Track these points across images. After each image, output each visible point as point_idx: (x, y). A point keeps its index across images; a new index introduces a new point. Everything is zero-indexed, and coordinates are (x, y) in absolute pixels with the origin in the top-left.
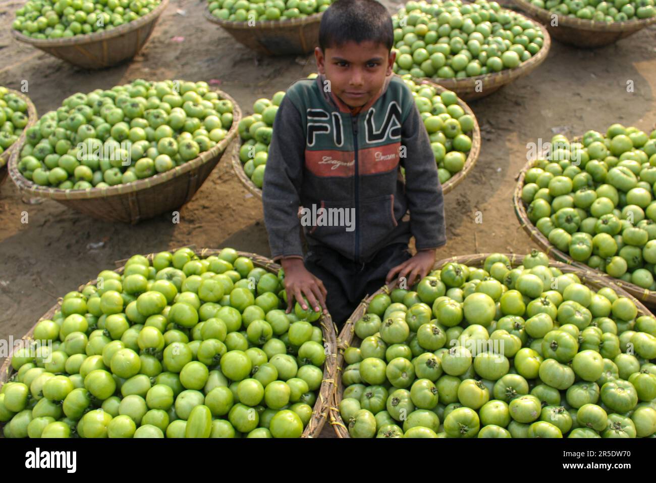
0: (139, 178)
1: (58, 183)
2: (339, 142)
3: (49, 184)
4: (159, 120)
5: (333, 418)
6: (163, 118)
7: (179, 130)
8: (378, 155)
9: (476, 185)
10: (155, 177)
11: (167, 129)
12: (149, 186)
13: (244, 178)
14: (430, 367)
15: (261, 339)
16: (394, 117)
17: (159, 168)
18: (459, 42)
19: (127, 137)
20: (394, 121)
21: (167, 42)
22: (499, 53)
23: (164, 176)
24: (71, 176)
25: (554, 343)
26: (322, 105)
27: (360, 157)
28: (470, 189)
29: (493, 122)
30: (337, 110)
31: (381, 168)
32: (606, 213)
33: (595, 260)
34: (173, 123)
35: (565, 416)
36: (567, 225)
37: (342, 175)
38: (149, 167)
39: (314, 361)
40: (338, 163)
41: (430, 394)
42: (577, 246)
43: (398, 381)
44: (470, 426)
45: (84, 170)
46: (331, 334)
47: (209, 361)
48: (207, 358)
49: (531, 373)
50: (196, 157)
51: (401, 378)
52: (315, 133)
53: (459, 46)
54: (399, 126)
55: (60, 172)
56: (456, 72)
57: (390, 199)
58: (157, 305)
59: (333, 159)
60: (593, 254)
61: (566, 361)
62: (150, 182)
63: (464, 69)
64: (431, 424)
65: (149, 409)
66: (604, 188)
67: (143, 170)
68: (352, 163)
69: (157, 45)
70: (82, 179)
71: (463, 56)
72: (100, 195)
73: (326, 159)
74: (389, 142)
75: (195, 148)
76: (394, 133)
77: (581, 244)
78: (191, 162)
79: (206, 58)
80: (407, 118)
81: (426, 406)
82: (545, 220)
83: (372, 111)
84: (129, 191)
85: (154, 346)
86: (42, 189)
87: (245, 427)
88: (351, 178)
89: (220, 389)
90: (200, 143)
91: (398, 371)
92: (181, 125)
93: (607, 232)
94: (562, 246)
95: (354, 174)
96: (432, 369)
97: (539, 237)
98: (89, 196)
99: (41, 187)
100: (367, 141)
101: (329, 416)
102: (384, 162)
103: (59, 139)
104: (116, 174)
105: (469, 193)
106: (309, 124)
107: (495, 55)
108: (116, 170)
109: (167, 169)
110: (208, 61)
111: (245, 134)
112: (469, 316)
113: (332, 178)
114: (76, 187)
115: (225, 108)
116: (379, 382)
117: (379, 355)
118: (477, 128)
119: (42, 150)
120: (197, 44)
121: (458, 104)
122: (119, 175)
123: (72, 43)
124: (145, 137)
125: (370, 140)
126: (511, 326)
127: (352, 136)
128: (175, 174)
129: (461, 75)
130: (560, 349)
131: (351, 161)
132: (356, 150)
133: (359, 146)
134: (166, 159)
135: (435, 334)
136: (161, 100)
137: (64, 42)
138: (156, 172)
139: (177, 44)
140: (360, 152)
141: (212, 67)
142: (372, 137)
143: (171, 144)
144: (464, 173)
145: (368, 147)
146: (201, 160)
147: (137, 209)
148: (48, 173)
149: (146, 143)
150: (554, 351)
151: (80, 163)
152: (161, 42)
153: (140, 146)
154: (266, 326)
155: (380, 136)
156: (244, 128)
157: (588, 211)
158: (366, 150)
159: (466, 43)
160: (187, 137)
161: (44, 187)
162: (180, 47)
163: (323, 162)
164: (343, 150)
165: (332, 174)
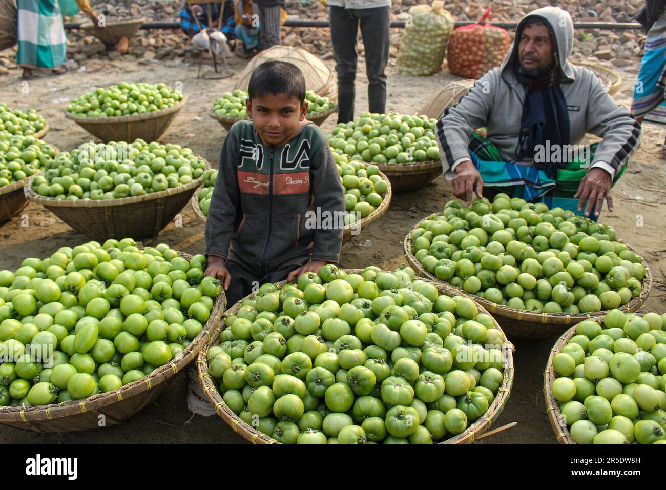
0: (116, 197)
1: (55, 194)
2: (259, 166)
3: (49, 195)
4: (142, 162)
5: (199, 359)
6: (146, 161)
7: (156, 171)
8: (288, 180)
9: (393, 246)
10: (128, 198)
11: (147, 168)
12: (122, 204)
13: (197, 209)
14: (284, 325)
15: (161, 296)
16: (304, 151)
17: (132, 192)
18: (394, 138)
19: (116, 170)
20: (304, 154)
21: (181, 136)
22: (425, 148)
23: (135, 199)
24: (66, 192)
25: (388, 313)
26: (253, 138)
27: (274, 180)
28: (387, 248)
29: (419, 205)
30: (261, 142)
31: (290, 191)
32: (471, 246)
33: (457, 280)
34: (154, 165)
35: (385, 367)
36: (438, 253)
37: (260, 193)
38: (124, 191)
39: (198, 318)
40: (258, 184)
41: (278, 343)
42: (441, 267)
43: (258, 335)
44: (302, 366)
45: (78, 188)
46: (220, 304)
47: (113, 300)
48: (112, 297)
49: (365, 336)
50: (164, 190)
51: (261, 333)
52: (244, 157)
53: (393, 140)
54: (308, 159)
55: (59, 187)
56: (388, 159)
57: (297, 218)
58: (88, 261)
59: (256, 180)
60: (455, 275)
61: (396, 327)
62: (123, 201)
63: (395, 157)
64: (273, 365)
65: (54, 323)
66: (477, 230)
67: (120, 192)
68: (268, 184)
69: (173, 137)
70: (74, 194)
71: (396, 148)
72: (83, 206)
73: (250, 179)
74: (299, 171)
75: (165, 183)
76: (304, 164)
77: (445, 266)
78: (158, 192)
79: (207, 149)
80: (314, 154)
81: (273, 352)
82: (423, 251)
83: (288, 147)
84: (105, 205)
85: (75, 285)
86: (42, 198)
87: (124, 348)
88: (266, 196)
89: (114, 318)
90: (169, 181)
91: (260, 327)
92: (159, 168)
93: (468, 258)
94: (430, 269)
95: (268, 193)
96: (285, 327)
97: (415, 263)
98: (75, 205)
99: (42, 197)
100: (281, 168)
101: (196, 357)
102: (293, 186)
103: (66, 167)
104: (99, 194)
105: (385, 250)
106: (241, 150)
107: (421, 148)
108: (101, 191)
109: (138, 194)
110: (208, 150)
111: (207, 181)
112: (328, 296)
113: (252, 194)
114: (68, 198)
115: (199, 165)
116: (244, 337)
117: (251, 318)
118: (390, 192)
119: (51, 174)
120: (203, 140)
121: (379, 175)
122: (102, 195)
123: (105, 122)
124: (129, 172)
125: (283, 167)
126: (361, 304)
127: (270, 163)
128: (144, 198)
129: (392, 161)
130: (392, 317)
131: (267, 183)
132: (272, 175)
133: (274, 172)
134: (139, 187)
135: (296, 304)
136: (150, 152)
137: (99, 120)
138: (130, 195)
139: (188, 138)
140: (274, 176)
141: (209, 154)
142: (285, 165)
143: (146, 177)
144: (369, 218)
145: (281, 172)
146: (168, 193)
147: (112, 225)
148: (49, 187)
149: (129, 176)
150: (388, 319)
151: (76, 182)
152: (176, 136)
153: (122, 176)
154: (167, 287)
155: (292, 165)
156: (207, 176)
157: (458, 245)
158: (280, 175)
159: (400, 140)
160: (161, 176)
161: (44, 197)
162: (190, 140)
163: (247, 181)
164: (262, 173)
165: (253, 192)
